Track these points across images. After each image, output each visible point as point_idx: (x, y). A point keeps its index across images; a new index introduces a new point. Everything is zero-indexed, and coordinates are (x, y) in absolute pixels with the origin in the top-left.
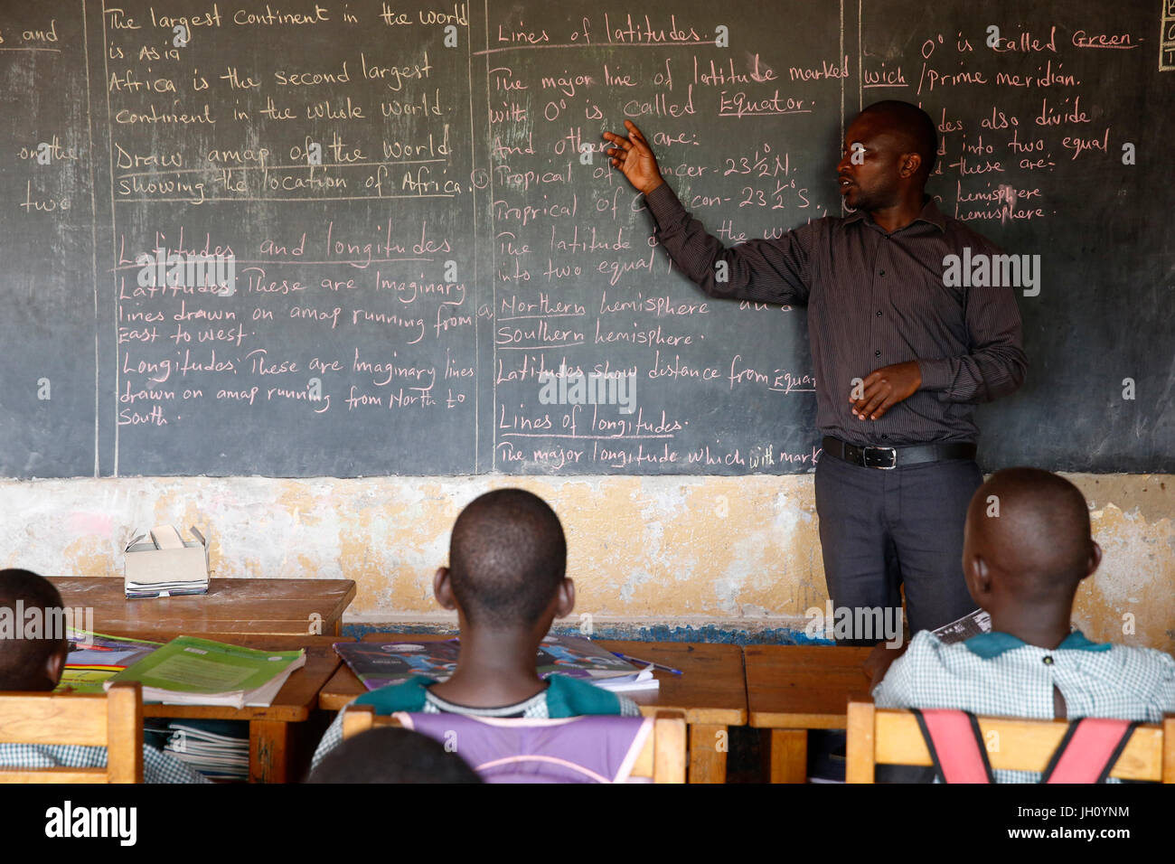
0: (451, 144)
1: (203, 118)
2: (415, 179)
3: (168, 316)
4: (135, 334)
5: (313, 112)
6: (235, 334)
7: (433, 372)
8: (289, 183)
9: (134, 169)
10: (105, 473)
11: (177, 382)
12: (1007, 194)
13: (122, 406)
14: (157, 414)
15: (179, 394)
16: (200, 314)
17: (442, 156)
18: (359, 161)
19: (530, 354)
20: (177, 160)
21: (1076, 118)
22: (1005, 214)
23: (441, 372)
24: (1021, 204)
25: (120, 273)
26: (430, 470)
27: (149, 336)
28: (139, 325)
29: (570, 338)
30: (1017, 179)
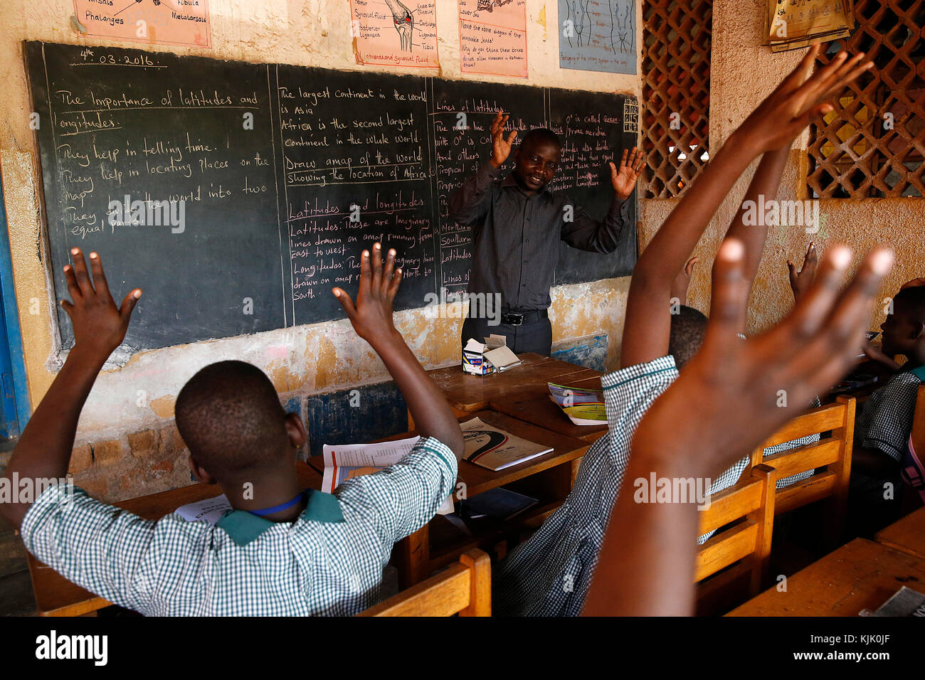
0: (422, 156)
1: (324, 143)
2: (409, 172)
3: (313, 244)
4: (298, 254)
5: (369, 141)
6: (341, 250)
7: (419, 260)
8: (361, 175)
9: (294, 170)
10: (290, 325)
11: (319, 276)
12: (589, 176)
13: (295, 290)
14: (310, 292)
15: (319, 282)
16: (326, 241)
17: (419, 161)
18: (387, 163)
19: (453, 248)
20: (313, 164)
21: (605, 148)
22: (589, 183)
23: (422, 260)
24: (594, 180)
25: (291, 223)
26: (420, 305)
27: (305, 254)
28: (301, 249)
29: (466, 240)
30: (592, 170)
